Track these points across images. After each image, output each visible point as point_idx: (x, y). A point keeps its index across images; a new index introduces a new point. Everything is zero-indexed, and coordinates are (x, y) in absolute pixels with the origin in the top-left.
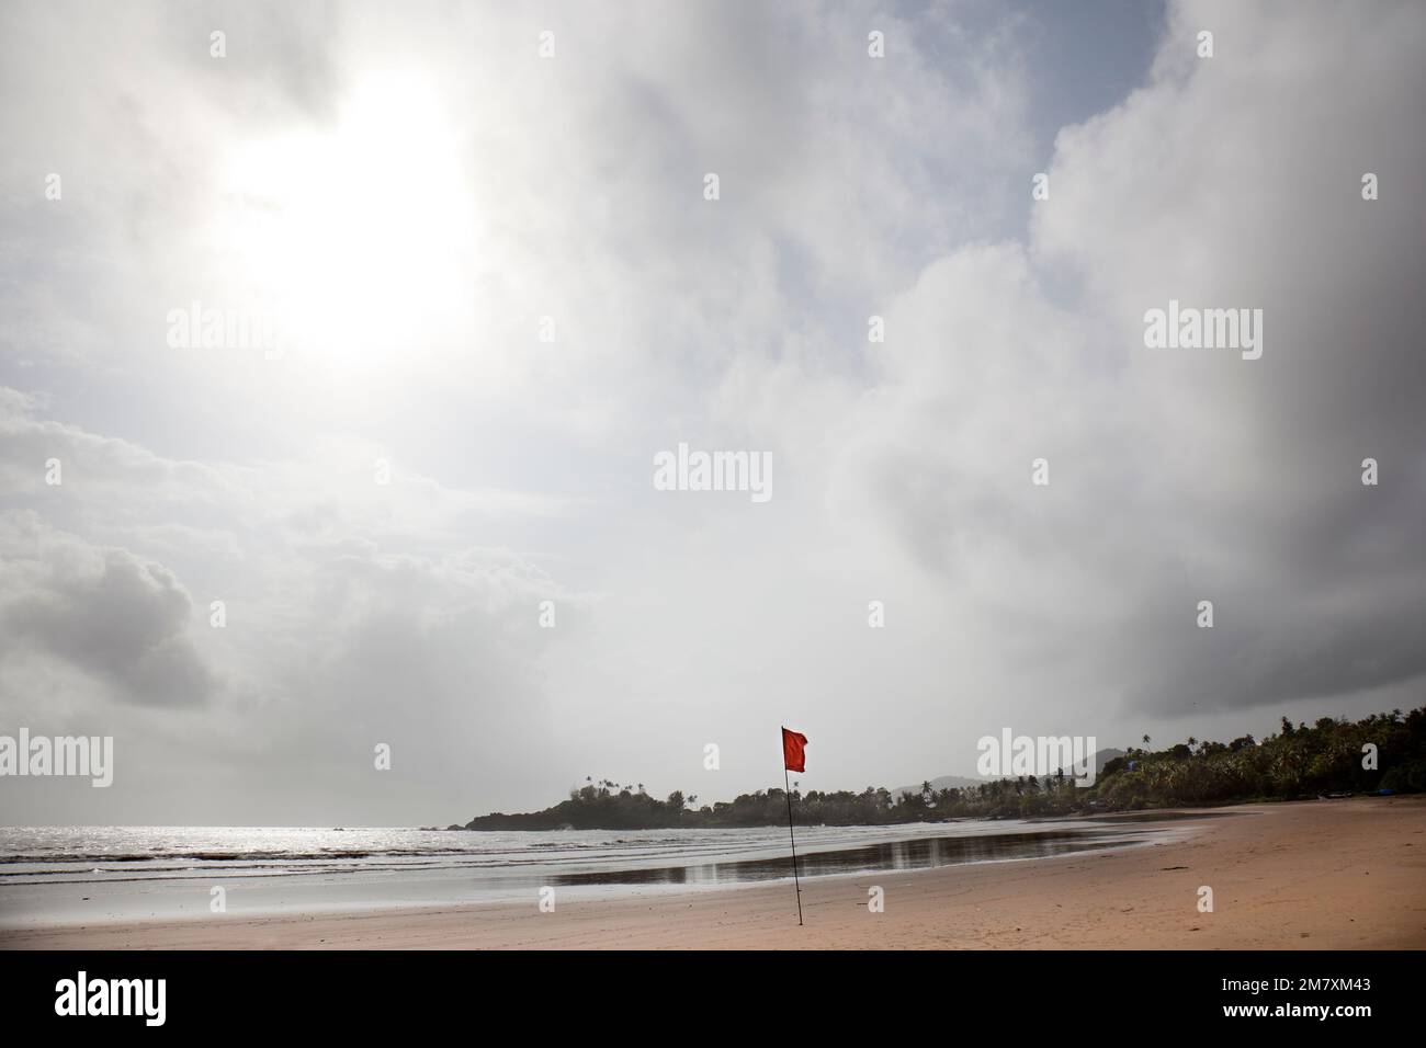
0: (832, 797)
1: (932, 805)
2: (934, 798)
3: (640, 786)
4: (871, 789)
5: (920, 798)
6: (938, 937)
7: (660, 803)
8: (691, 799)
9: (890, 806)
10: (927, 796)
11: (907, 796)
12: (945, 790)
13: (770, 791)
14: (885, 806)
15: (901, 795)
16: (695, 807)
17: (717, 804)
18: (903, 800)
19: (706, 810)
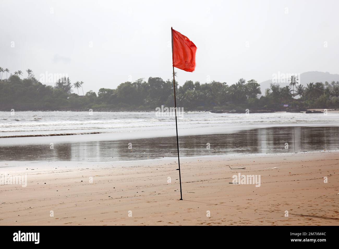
0: (206, 87)
1: (298, 97)
2: (300, 91)
3: (29, 71)
4: (242, 81)
5: (287, 90)
6: (302, 216)
7: (49, 87)
8: (77, 85)
9: (259, 96)
10: (294, 90)
11: (275, 88)
12: (311, 84)
13: (151, 80)
14: (255, 96)
15: (270, 88)
16: (81, 92)
17: (102, 90)
18: (271, 91)
19: (91, 95)
